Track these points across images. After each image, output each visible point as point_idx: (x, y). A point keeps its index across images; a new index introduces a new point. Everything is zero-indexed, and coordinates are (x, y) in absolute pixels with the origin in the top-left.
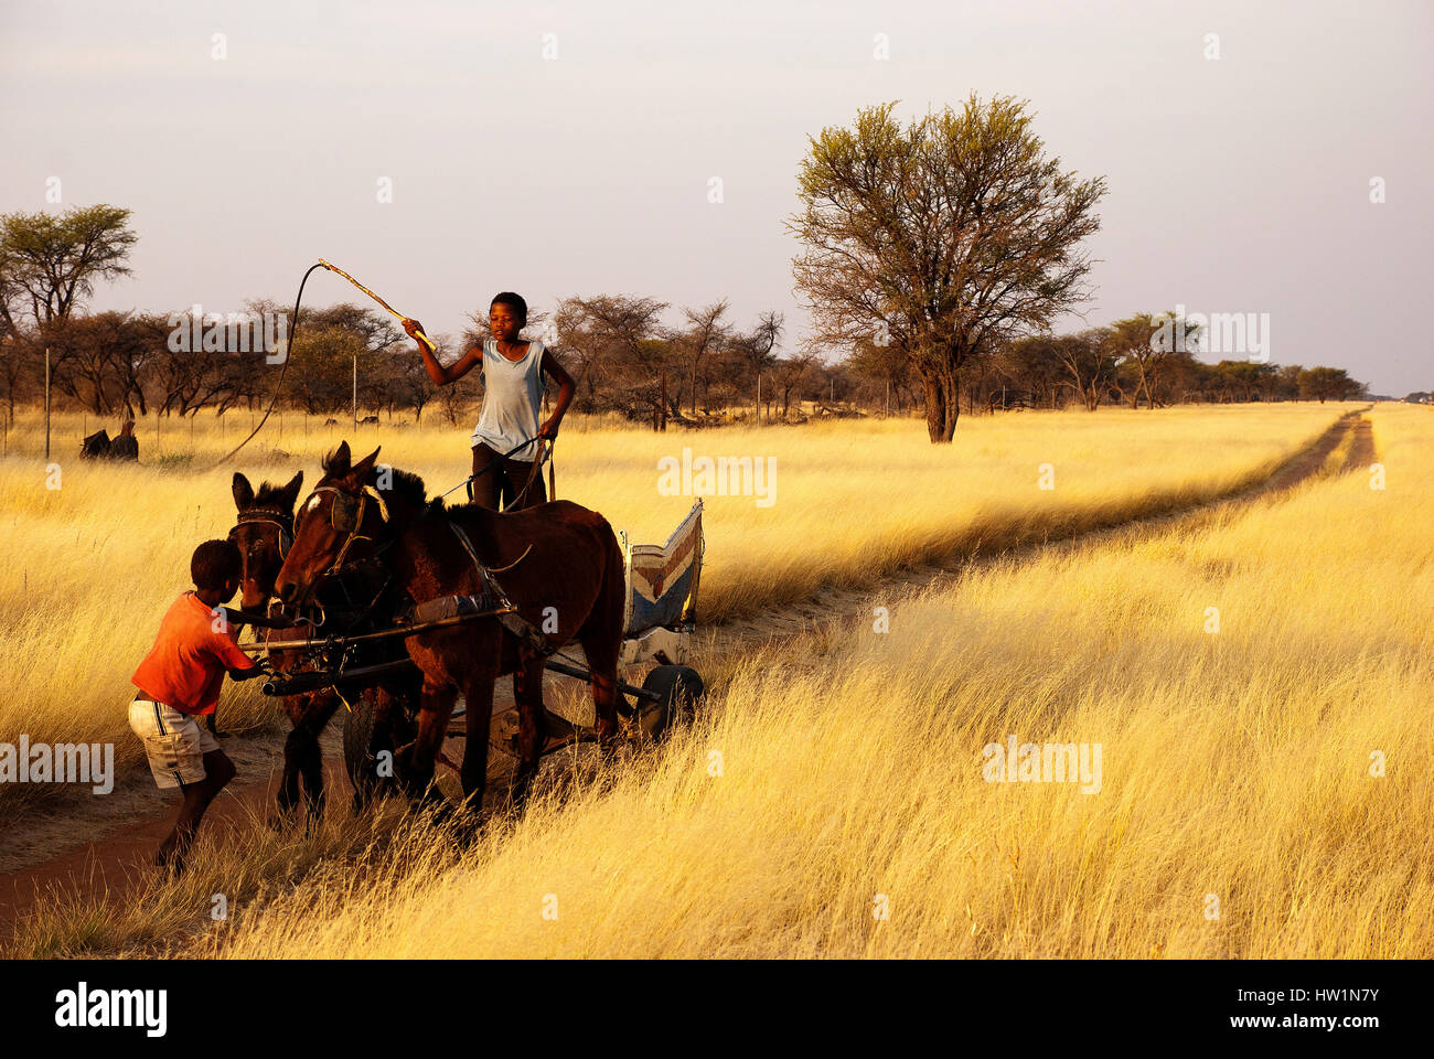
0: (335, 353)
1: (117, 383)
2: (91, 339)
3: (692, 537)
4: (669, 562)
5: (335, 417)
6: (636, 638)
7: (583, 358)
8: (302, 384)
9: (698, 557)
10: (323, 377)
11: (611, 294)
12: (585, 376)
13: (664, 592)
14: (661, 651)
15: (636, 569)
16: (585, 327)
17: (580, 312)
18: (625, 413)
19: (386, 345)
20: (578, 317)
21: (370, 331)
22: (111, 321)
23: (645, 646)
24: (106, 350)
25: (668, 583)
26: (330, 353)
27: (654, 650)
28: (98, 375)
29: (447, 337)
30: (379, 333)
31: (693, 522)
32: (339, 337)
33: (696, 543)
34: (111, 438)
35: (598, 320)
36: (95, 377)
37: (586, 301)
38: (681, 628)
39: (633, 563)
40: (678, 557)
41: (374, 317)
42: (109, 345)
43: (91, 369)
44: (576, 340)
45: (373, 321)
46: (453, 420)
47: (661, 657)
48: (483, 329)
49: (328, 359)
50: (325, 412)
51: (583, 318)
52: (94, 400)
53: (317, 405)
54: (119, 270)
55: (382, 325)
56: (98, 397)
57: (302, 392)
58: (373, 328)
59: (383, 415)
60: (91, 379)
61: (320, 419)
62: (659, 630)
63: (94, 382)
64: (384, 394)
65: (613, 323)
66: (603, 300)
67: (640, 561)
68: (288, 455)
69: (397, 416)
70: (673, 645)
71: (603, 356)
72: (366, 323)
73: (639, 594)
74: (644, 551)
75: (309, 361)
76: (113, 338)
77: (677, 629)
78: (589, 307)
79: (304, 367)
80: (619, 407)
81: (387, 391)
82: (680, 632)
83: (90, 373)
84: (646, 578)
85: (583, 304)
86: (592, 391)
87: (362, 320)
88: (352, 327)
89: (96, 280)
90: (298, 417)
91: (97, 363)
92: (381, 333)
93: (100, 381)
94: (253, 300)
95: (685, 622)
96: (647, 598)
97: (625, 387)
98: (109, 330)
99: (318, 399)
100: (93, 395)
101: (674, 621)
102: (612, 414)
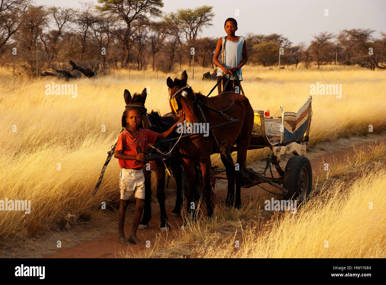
0: (272, 48)
1: (209, 58)
2: (202, 45)
3: (308, 110)
4: (298, 119)
5: (271, 67)
6: (285, 146)
7: (347, 48)
8: (262, 58)
9: (310, 118)
10: (268, 55)
11: (357, 28)
12: (348, 54)
13: (296, 129)
14: (295, 151)
15: (285, 121)
16: (348, 39)
17: (347, 34)
18: (360, 65)
19: (286, 45)
20: (346, 36)
21: (282, 41)
22: (207, 40)
23: (289, 149)
24: (206, 48)
25: (298, 126)
26: (270, 48)
27: (292, 150)
28: (204, 56)
29: (304, 43)
30: (284, 42)
31: (308, 104)
32: (273, 43)
33: (309, 112)
34: (211, 74)
35: (352, 36)
36: (203, 56)
37: (348, 30)
38: (303, 143)
39: (285, 119)
40: (302, 117)
41: (283, 37)
42: (207, 47)
43: (202, 54)
44: (345, 43)
45: (282, 38)
46: (307, 68)
47: (295, 153)
48: (317, 40)
49: (269, 50)
50: (269, 66)
51: (347, 36)
52: (203, 63)
53: (266, 64)
54: (210, 25)
55: (285, 40)
56: (204, 62)
57: (262, 60)
58: (282, 40)
59: (286, 67)
60: (202, 57)
61: (267, 68)
62: (294, 143)
63: (203, 58)
64: (286, 60)
65: (357, 37)
66: (354, 30)
67: (287, 118)
68: (261, 79)
69: (290, 67)
70: (300, 149)
71: (353, 47)
72: (281, 39)
73: (286, 130)
74: (289, 114)
75: (264, 51)
76: (208, 45)
77: (301, 143)
78: (349, 32)
79: (262, 53)
80: (358, 63)
81: (287, 59)
82: (303, 144)
83: (202, 55)
84: (289, 124)
85: (348, 31)
86: (349, 58)
87: (279, 38)
88: (276, 40)
89: (203, 27)
90: (261, 67)
91: (204, 52)
92: (285, 42)
93: (204, 57)
94: (247, 33)
95: (304, 141)
96: (290, 131)
97: (360, 57)
98: (207, 43)
99: (267, 62)
100: (203, 61)
101: (301, 140)
102: (356, 65)
